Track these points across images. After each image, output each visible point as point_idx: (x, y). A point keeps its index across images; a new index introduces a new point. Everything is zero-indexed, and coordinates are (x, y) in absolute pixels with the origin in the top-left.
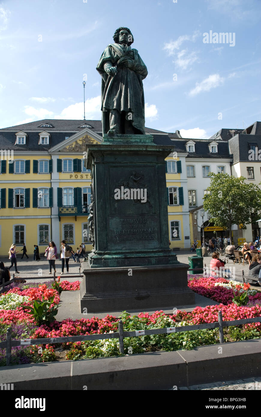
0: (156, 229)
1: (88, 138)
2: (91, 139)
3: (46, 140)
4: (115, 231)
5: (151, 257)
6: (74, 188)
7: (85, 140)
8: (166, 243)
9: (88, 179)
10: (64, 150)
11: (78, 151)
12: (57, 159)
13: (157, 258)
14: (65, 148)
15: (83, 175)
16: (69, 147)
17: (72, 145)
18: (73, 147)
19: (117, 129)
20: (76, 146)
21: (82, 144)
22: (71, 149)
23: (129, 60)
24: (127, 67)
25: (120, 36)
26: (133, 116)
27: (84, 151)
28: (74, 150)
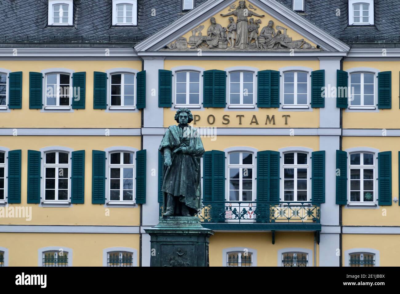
1: (245, 7)
3: (130, 12)
7: (235, 16)
9: (242, 126)
10: (178, 46)
12: (160, 70)
14: (181, 39)
15: (228, 116)
16: (193, 36)
17: (202, 30)
18: (203, 35)
19: (171, 210)
20: (212, 32)
21: (228, 28)
22: (198, 41)
23: (184, 148)
24: (183, 154)
25: (179, 118)
26: (185, 199)
27: (233, 46)
28: (206, 44)
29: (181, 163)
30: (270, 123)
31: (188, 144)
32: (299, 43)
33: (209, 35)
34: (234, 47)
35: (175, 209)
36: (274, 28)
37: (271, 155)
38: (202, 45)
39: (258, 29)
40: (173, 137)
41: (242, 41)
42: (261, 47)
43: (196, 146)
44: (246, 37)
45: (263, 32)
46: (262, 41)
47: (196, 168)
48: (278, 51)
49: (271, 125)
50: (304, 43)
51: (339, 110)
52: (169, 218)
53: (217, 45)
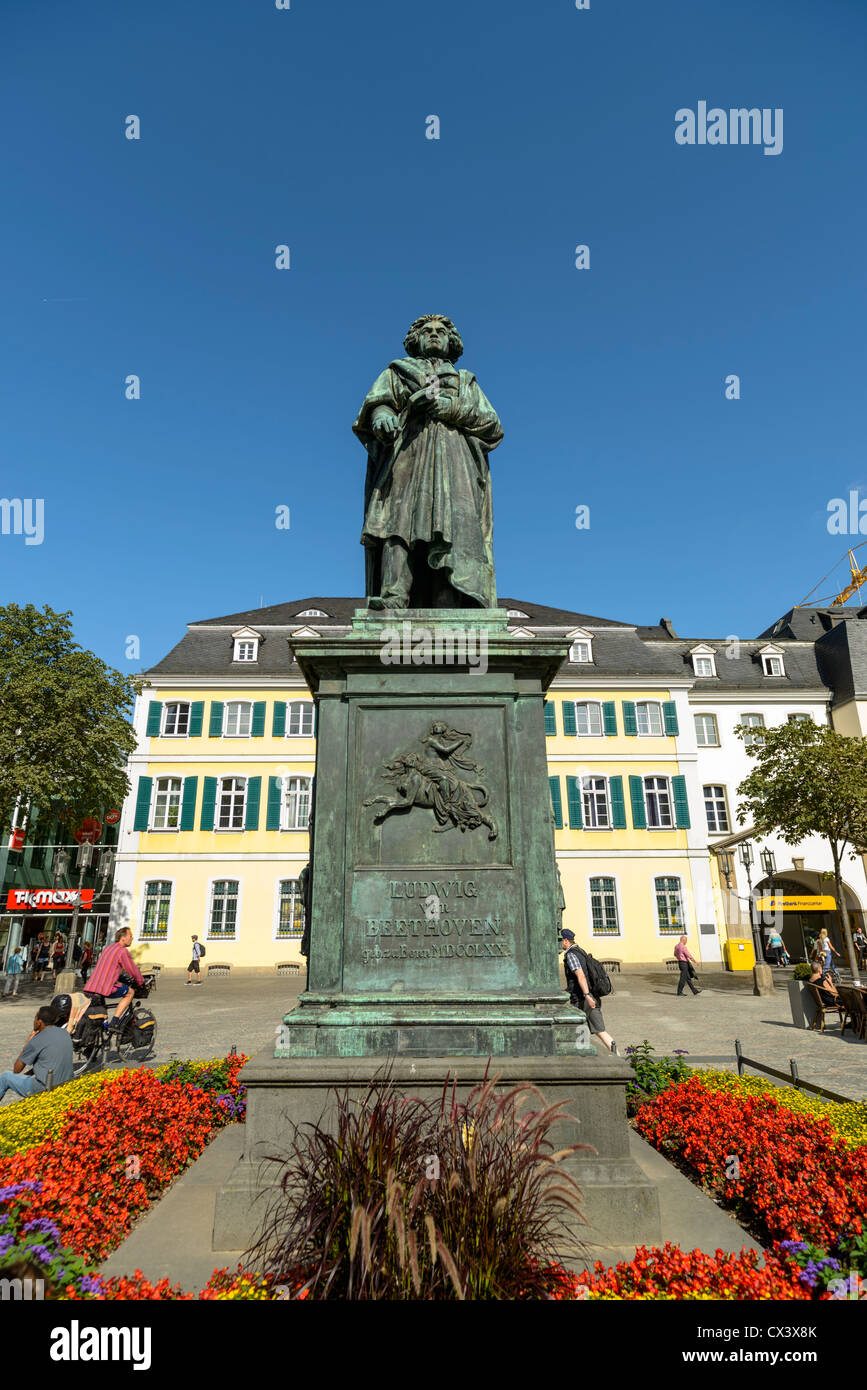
0: (511, 919)
4: (370, 921)
5: (488, 1024)
8: (548, 972)
13: (512, 1029)
23: (441, 398)
24: (437, 416)
25: (422, 337)
26: (451, 555)
31: (455, 394)
43: (478, 403)
47: (481, 474)
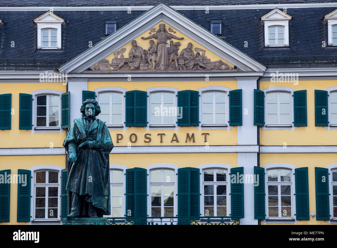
1: (165, 31)
2: (172, 33)
3: (54, 37)
6: (127, 170)
7: (156, 39)
9: (163, 144)
10: (101, 68)
11: (138, 68)
12: (83, 92)
14: (104, 61)
15: (150, 135)
16: (115, 58)
17: (124, 53)
18: (125, 57)
19: (77, 211)
20: (134, 55)
21: (149, 50)
22: (120, 63)
23: (90, 142)
24: (89, 149)
25: (86, 110)
26: (92, 198)
27: (153, 67)
28: (127, 66)
29: (87, 158)
30: (190, 141)
31: (95, 138)
32: (216, 64)
33: (130, 58)
34: (155, 68)
35: (81, 210)
36: (193, 50)
37: (191, 172)
38: (124, 67)
39: (177, 51)
40: (79, 130)
41: (162, 63)
42: (181, 68)
43: (104, 140)
44: (166, 58)
45: (182, 54)
46: (182, 62)
47: (105, 164)
48: (196, 71)
49: (191, 143)
50: (222, 64)
51: (256, 128)
52: (73, 220)
53: (139, 67)
